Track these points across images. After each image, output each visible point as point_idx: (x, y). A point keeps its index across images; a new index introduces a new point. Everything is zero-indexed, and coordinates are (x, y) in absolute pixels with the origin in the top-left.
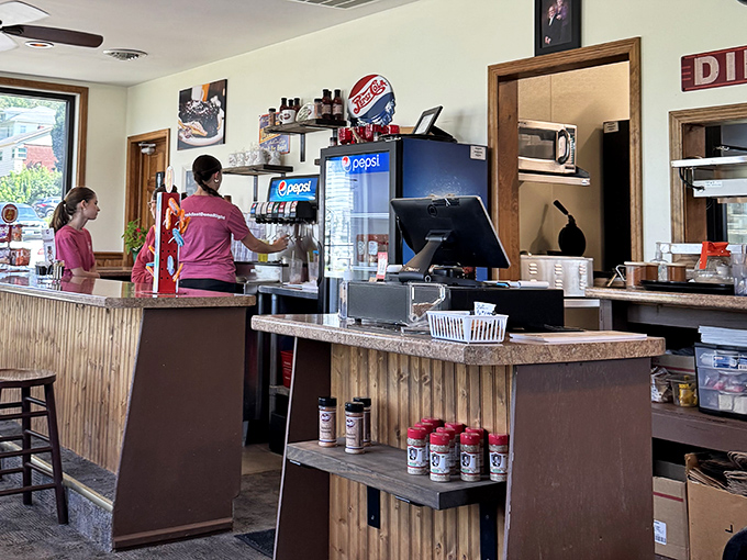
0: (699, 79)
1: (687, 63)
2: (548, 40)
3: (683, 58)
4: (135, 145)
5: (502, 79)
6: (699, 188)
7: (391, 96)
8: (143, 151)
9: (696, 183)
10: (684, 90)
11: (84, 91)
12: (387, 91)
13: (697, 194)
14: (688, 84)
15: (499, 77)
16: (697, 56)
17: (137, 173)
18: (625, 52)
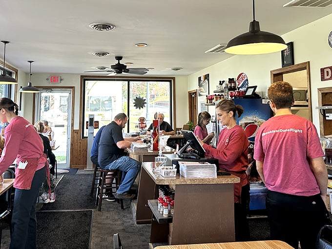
0: (326, 77)
1: (322, 70)
2: (285, 62)
3: (321, 69)
4: (190, 94)
5: (275, 75)
6: (327, 116)
7: (247, 80)
8: (193, 96)
9: (327, 115)
10: (322, 81)
11: (174, 79)
12: (246, 79)
13: (327, 118)
14: (323, 79)
15: (274, 74)
16: (325, 68)
17: (191, 103)
18: (306, 66)
